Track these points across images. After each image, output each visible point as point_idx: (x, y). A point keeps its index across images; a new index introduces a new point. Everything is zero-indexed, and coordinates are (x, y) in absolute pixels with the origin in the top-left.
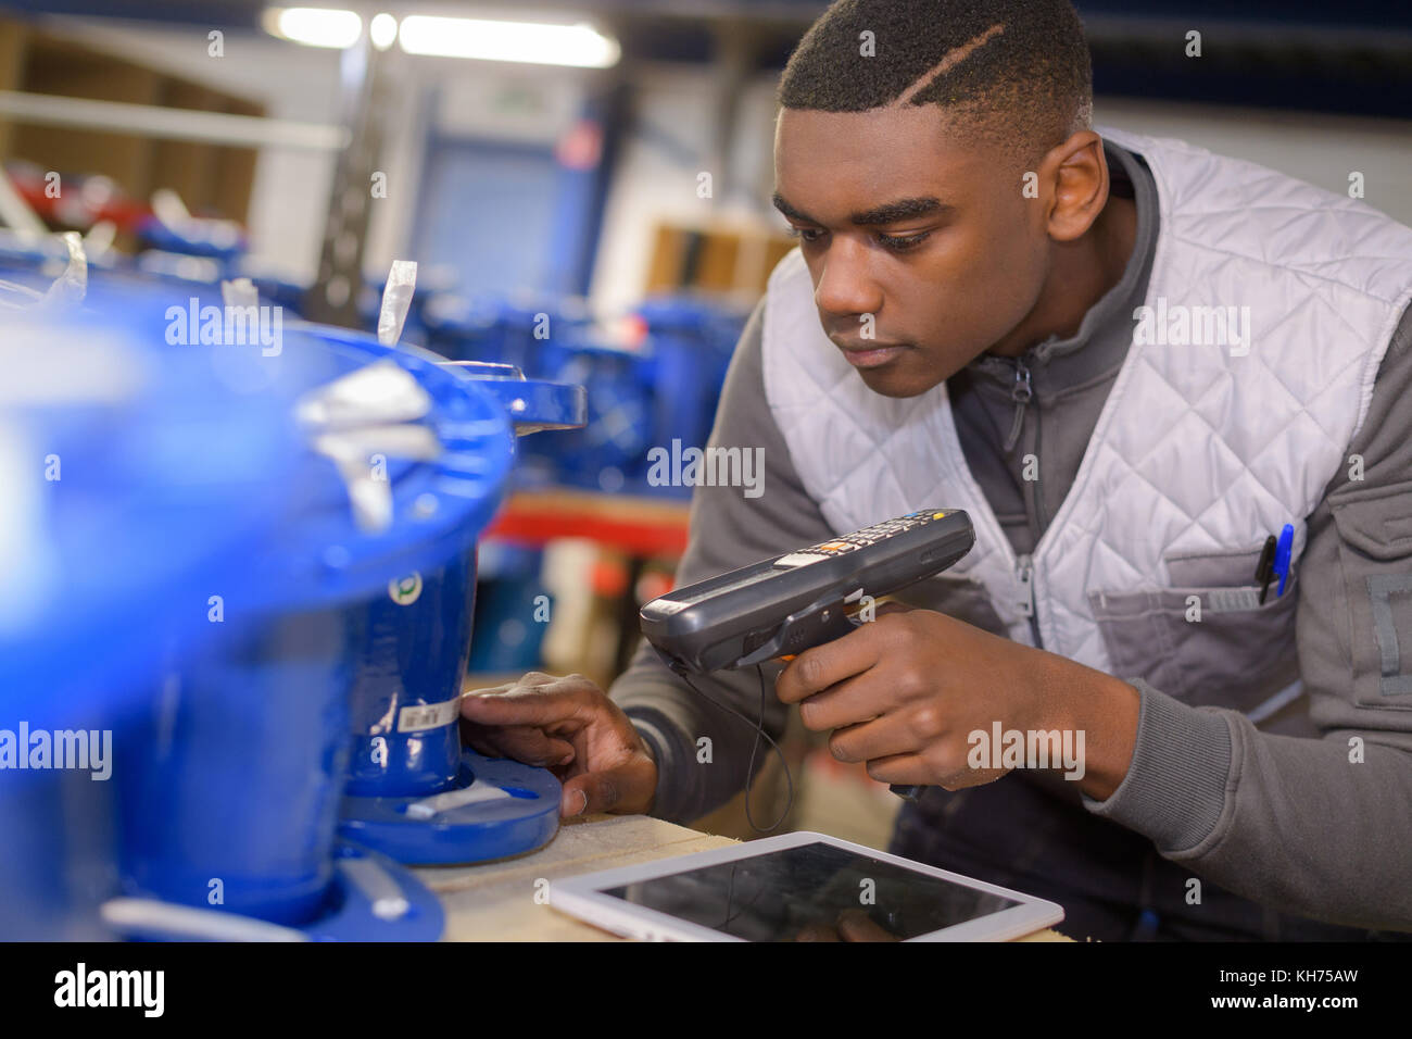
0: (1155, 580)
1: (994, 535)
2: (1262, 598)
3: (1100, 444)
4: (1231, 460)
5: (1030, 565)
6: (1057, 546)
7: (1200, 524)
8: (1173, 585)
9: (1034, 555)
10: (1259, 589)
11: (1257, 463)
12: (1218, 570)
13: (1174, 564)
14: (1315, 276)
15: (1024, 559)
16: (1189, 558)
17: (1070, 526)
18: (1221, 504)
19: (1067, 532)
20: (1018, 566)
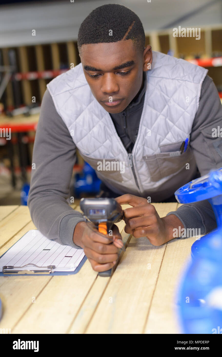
0: (158, 151)
1: (123, 149)
2: (181, 153)
3: (142, 126)
4: (171, 123)
5: (132, 156)
6: (137, 150)
7: (166, 138)
8: (161, 152)
9: (132, 153)
10: (181, 152)
11: (177, 123)
12: (171, 148)
13: (161, 147)
14: (182, 80)
15: (130, 154)
16: (165, 146)
17: (138, 145)
18: (170, 133)
19: (138, 147)
20: (128, 156)
